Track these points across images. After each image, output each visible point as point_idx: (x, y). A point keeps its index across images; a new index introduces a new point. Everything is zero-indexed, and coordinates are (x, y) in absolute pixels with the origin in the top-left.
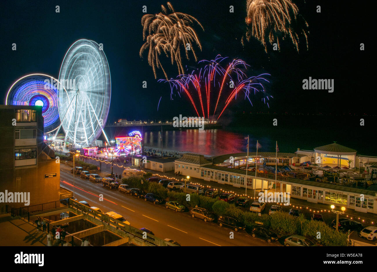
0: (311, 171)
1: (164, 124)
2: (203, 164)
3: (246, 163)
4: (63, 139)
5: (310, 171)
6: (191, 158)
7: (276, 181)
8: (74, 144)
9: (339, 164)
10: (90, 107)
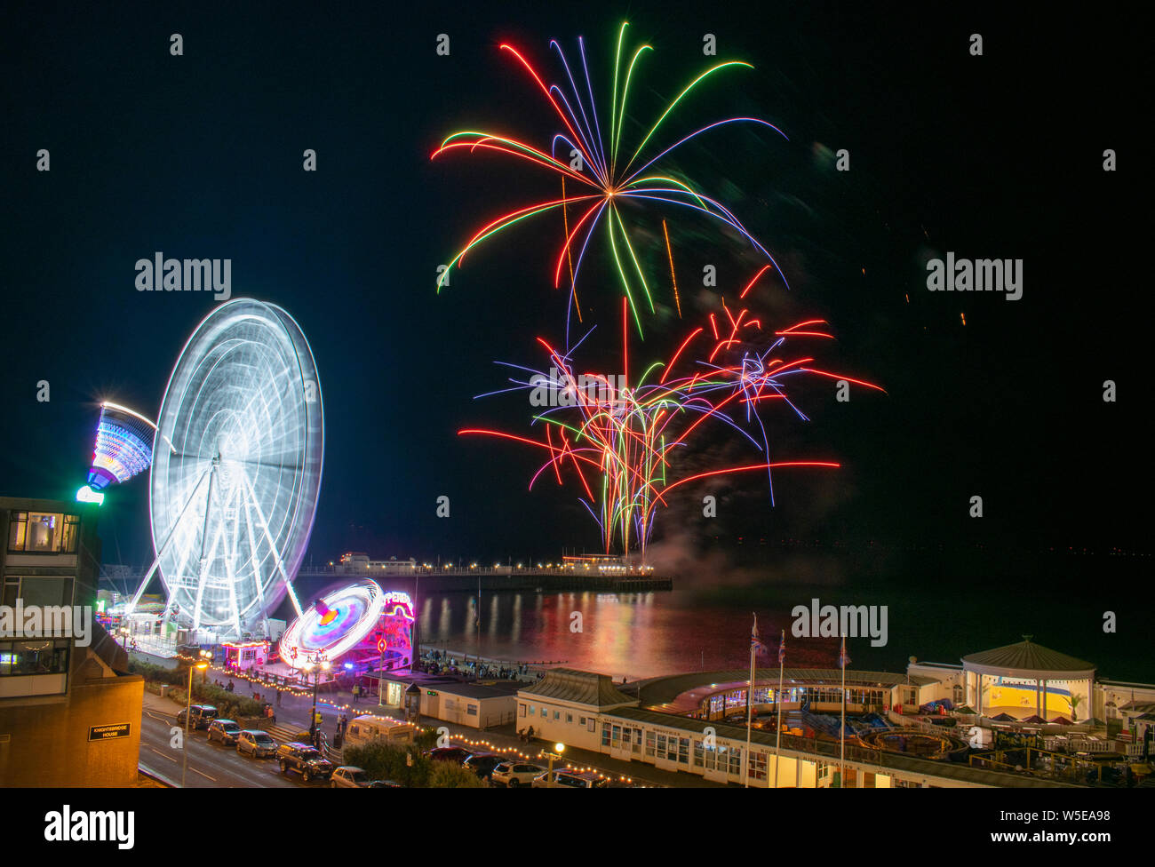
0: (952, 729)
1: (486, 573)
2: (608, 704)
3: (747, 703)
4: (160, 612)
5: (950, 731)
6: (571, 683)
7: (842, 762)
8: (193, 630)
9: (1042, 707)
10: (253, 511)
